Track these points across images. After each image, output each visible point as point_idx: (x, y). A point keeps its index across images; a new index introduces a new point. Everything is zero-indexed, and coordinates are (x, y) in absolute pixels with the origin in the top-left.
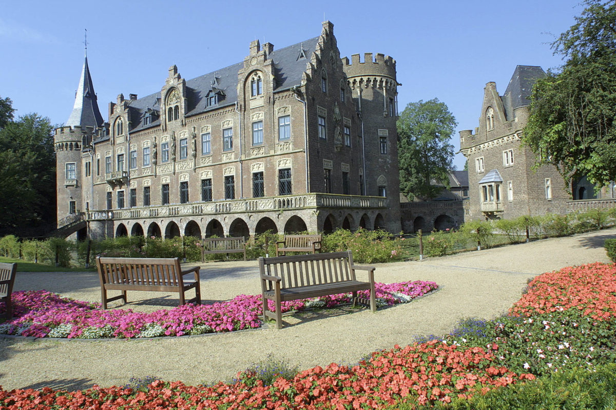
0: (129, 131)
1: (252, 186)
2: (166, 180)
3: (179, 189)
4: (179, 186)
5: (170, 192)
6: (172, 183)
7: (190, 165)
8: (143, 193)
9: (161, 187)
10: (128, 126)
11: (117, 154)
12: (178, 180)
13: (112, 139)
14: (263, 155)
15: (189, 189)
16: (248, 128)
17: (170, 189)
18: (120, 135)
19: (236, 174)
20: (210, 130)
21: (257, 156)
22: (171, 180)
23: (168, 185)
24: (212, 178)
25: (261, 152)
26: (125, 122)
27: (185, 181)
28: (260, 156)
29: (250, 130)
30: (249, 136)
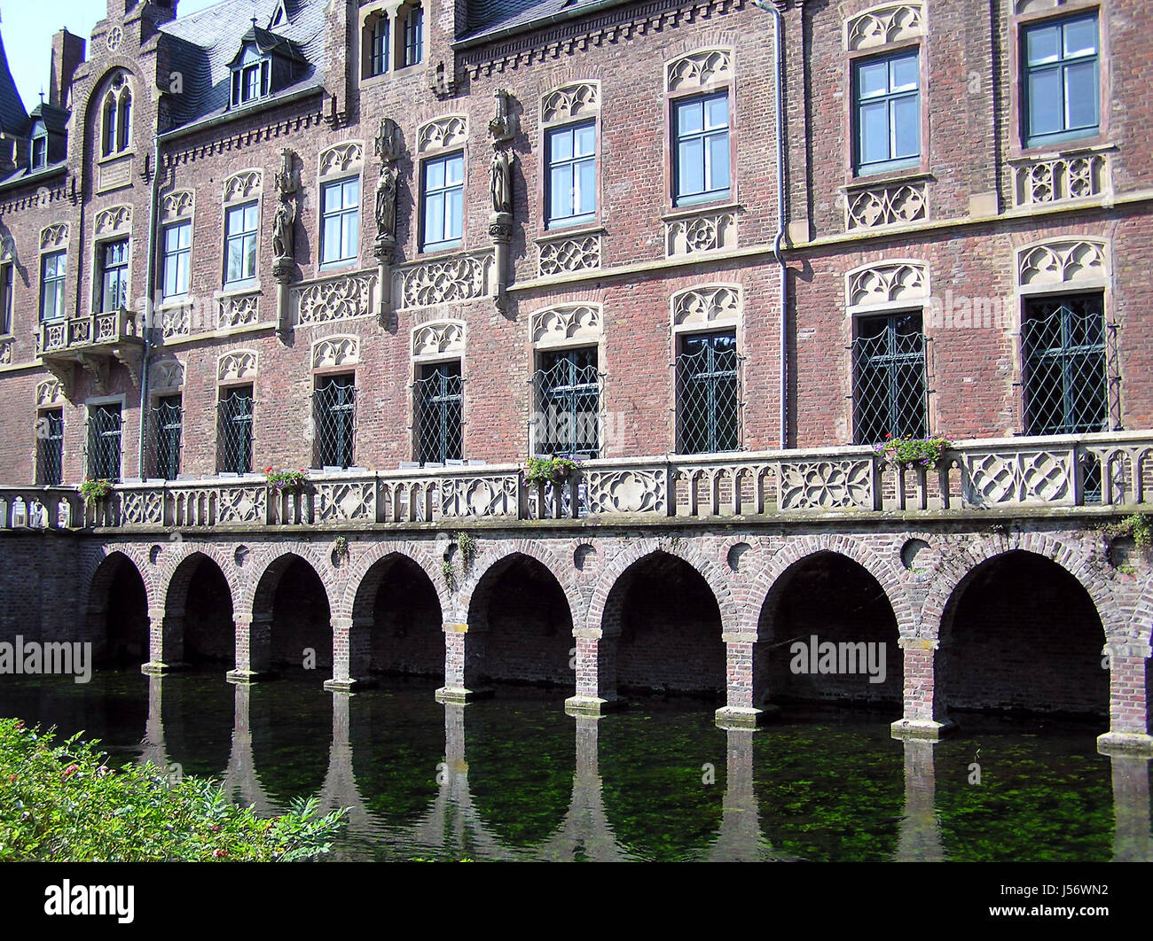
0: (160, 130)
1: (847, 383)
2: (340, 355)
3: (410, 396)
4: (410, 382)
5: (358, 408)
6: (371, 369)
7: (478, 278)
8: (215, 414)
9: (308, 386)
10: (155, 107)
11: (94, 238)
12: (402, 355)
13: (78, 171)
14: (925, 223)
15: (466, 398)
16: (831, 85)
17: (359, 396)
18: (114, 155)
19: (750, 323)
20: (598, 104)
21: (886, 229)
22: (368, 354)
23: (348, 378)
24: (602, 340)
25: (910, 206)
26: (144, 95)
27: (448, 354)
28: (900, 226)
29: (842, 94)
30: (833, 123)
